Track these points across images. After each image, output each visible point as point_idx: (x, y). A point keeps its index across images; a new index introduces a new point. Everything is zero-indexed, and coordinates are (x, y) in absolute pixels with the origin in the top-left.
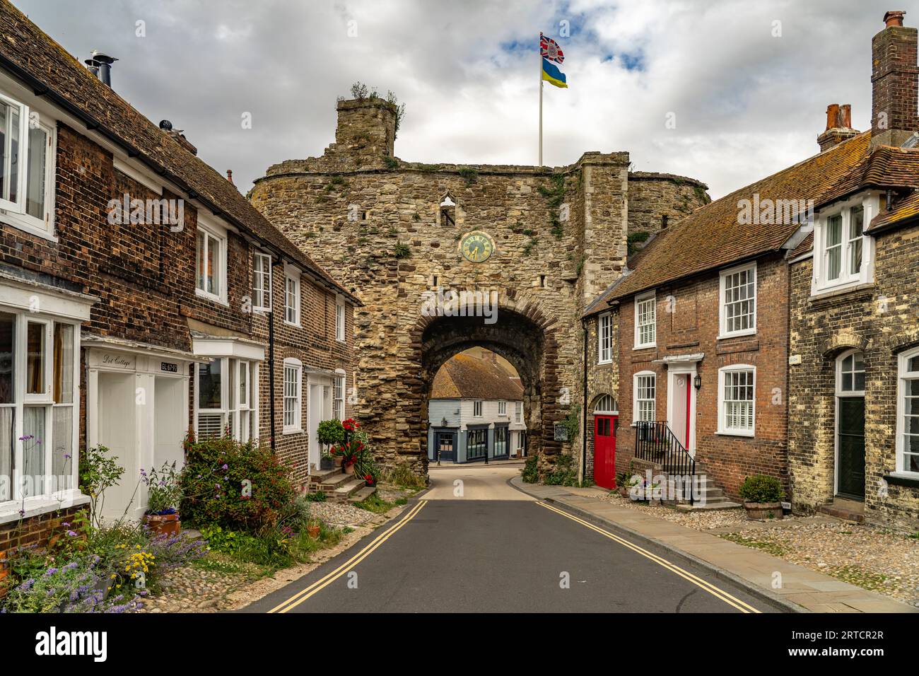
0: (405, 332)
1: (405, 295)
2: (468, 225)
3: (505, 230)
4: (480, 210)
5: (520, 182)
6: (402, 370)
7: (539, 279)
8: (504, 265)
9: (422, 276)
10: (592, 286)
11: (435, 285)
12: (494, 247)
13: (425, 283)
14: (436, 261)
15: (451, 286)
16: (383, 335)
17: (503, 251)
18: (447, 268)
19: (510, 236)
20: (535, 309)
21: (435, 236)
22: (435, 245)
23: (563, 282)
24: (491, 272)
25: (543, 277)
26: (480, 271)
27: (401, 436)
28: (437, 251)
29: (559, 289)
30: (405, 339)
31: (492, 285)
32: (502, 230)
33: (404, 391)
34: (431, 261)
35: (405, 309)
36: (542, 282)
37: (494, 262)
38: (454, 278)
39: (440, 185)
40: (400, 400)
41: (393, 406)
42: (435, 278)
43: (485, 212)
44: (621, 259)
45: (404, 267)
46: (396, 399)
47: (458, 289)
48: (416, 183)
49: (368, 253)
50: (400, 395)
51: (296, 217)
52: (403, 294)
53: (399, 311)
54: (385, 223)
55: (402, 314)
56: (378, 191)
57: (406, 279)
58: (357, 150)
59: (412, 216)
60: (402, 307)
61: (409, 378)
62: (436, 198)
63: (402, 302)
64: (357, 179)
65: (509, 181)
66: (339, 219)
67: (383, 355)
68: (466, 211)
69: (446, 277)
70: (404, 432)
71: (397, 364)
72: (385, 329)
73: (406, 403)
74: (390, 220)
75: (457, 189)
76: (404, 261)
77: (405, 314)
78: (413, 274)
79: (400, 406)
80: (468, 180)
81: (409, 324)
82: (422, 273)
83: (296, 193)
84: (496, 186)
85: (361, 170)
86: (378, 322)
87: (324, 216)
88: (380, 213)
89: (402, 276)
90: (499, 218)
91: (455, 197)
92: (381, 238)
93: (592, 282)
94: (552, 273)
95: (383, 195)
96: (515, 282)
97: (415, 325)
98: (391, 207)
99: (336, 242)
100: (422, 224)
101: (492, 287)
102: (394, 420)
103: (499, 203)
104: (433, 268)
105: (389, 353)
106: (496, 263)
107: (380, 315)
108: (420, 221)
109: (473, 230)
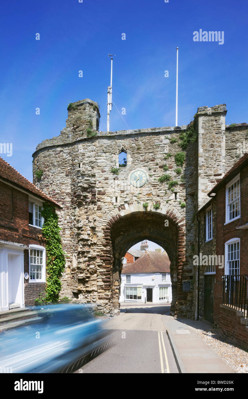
0: (101, 230)
1: (101, 209)
2: (133, 166)
3: (154, 166)
4: (140, 156)
5: (162, 137)
6: (99, 252)
7: (174, 195)
8: (154, 188)
9: (109, 197)
10: (203, 193)
11: (116, 201)
12: (148, 178)
13: (111, 201)
15: (126, 202)
16: (89, 232)
17: (153, 179)
18: (123, 192)
19: (157, 170)
20: (171, 213)
23: (188, 196)
24: (146, 192)
25: (176, 193)
26: (140, 192)
27: (100, 289)
30: (101, 235)
32: (152, 167)
33: (101, 264)
35: (100, 217)
36: (176, 196)
38: (126, 197)
40: (99, 269)
41: (95, 272)
42: (116, 198)
43: (143, 157)
45: (100, 193)
46: (97, 268)
47: (128, 204)
48: (105, 144)
49: (81, 186)
50: (99, 266)
51: (48, 171)
52: (99, 209)
53: (98, 218)
54: (90, 168)
55: (99, 220)
56: (86, 150)
57: (101, 200)
58: (76, 129)
59: (103, 163)
60: (99, 216)
61: (103, 256)
62: (116, 152)
63: (99, 213)
64: (76, 146)
65: (156, 137)
66: (68, 170)
67: (89, 244)
68: (132, 158)
69: (122, 197)
70: (102, 287)
71: (97, 249)
72: (90, 229)
73: (102, 270)
74: (92, 167)
75: (127, 145)
76: (99, 189)
77: (101, 220)
78: (104, 197)
79: (99, 272)
80: (133, 139)
81: (102, 225)
82: (109, 196)
83: (48, 158)
84: (149, 141)
85: (78, 140)
86: (87, 225)
87: (61, 169)
88: (88, 163)
89: (99, 198)
90: (150, 160)
91: (126, 149)
92: (87, 177)
93: (203, 191)
94: (181, 190)
95: (88, 153)
96: (160, 197)
97: (106, 226)
98: (93, 159)
99: (67, 183)
100: (109, 167)
101: (147, 201)
102: (96, 280)
103: (150, 151)
104: (115, 192)
105: (92, 242)
106: (149, 187)
107: (87, 221)
108: (107, 165)
109: (136, 168)
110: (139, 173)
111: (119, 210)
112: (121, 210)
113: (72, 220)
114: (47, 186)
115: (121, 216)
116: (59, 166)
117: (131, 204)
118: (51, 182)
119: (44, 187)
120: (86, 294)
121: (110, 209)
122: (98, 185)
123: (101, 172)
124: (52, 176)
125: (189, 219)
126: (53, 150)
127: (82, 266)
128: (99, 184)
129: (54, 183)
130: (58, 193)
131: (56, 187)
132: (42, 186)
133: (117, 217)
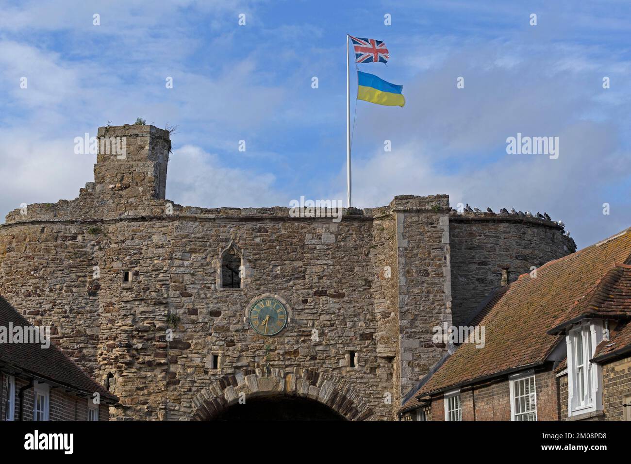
1: (177, 383)
2: (257, 287)
3: (303, 291)
4: (271, 266)
5: (320, 230)
7: (347, 356)
8: (303, 338)
9: (198, 355)
11: (215, 366)
12: (290, 315)
13: (201, 365)
14: (217, 335)
15: (237, 368)
17: (301, 319)
18: (232, 343)
19: (310, 300)
20: (344, 398)
21: (215, 301)
22: (216, 314)
23: (379, 360)
24: (287, 348)
25: (352, 354)
26: (272, 347)
28: (218, 320)
29: (373, 370)
31: (287, 366)
32: (300, 292)
34: (210, 335)
36: (352, 360)
37: (291, 334)
38: (240, 356)
39: (222, 236)
42: (215, 358)
43: (279, 268)
45: (176, 343)
47: (245, 372)
48: (192, 234)
52: (174, 381)
57: (178, 360)
62: (217, 252)
63: (172, 391)
65: (307, 228)
66: (95, 280)
69: (229, 356)
76: (176, 335)
78: (188, 353)
80: (256, 227)
82: (199, 352)
89: (173, 357)
90: (295, 276)
91: (242, 250)
94: (365, 347)
96: (317, 360)
98: (161, 265)
100: (200, 285)
101: (287, 369)
103: (296, 256)
104: (212, 344)
106: (291, 337)
108: (196, 282)
109: (264, 292)
110: (269, 303)
111: (223, 388)
112: (227, 387)
114: (37, 316)
115: (227, 401)
117: (250, 374)
118: (49, 306)
121: (200, 383)
122: (172, 325)
123: (181, 296)
128: (176, 324)
133: (217, 403)
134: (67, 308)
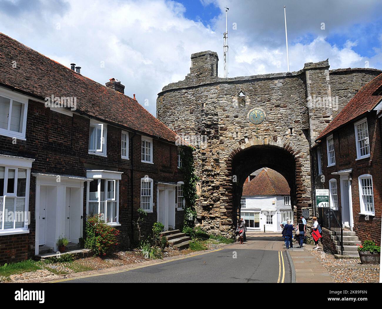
0: (223, 161)
1: (223, 143)
2: (252, 106)
4: (257, 97)
5: (276, 82)
6: (222, 181)
7: (289, 130)
8: (271, 124)
9: (230, 133)
11: (237, 136)
12: (265, 115)
13: (232, 136)
14: (237, 125)
15: (246, 137)
16: (212, 163)
17: (270, 117)
18: (243, 127)
19: (273, 109)
20: (288, 146)
21: (236, 112)
22: (236, 117)
23: (302, 131)
24: (264, 128)
25: (291, 129)
26: (259, 128)
27: (223, 216)
28: (237, 119)
29: (300, 135)
30: (223, 165)
31: (265, 135)
32: (269, 106)
33: (224, 192)
34: (234, 125)
35: (223, 150)
36: (291, 131)
37: (266, 123)
38: (246, 132)
39: (237, 87)
40: (222, 197)
41: (219, 200)
42: (237, 133)
43: (260, 98)
44: (329, 117)
45: (222, 129)
46: (219, 196)
47: (248, 138)
48: (226, 88)
49: (205, 123)
50: (222, 194)
51: (174, 109)
52: (222, 142)
53: (220, 151)
54: (212, 108)
55: (222, 153)
56: (209, 93)
57: (223, 135)
58: (199, 75)
59: (224, 104)
60: (221, 149)
61: (226, 185)
62: (235, 94)
63: (221, 146)
64: (199, 89)
65: (270, 82)
66: (192, 108)
67: (213, 174)
68: (250, 99)
69: (242, 132)
70: (224, 213)
71: (220, 178)
72: (213, 161)
73: (225, 198)
74: (214, 107)
75: (245, 88)
76: (221, 126)
77: (223, 153)
78: (226, 132)
79: (222, 200)
80: (250, 83)
81: (225, 157)
82: (230, 131)
83: (174, 98)
84: (264, 85)
85: (201, 84)
86: (210, 157)
87: (186, 107)
88: (210, 104)
89: (221, 134)
90: (266, 100)
91: (245, 92)
92: (211, 116)
93: (314, 130)
94: (296, 126)
95: (211, 95)
96: (277, 132)
97: (228, 158)
98: (215, 100)
99: (191, 119)
100: (230, 107)
101: (265, 136)
102: (219, 207)
103: (266, 93)
104: (235, 128)
105: (216, 173)
106: (266, 124)
107: (211, 153)
108: (228, 105)
109: (254, 107)
110: (257, 111)
111: (240, 144)
112: (242, 144)
113: (196, 152)
114: (173, 122)
115: (242, 149)
116: (184, 104)
117: (250, 139)
118: (177, 119)
119: (170, 123)
120: (210, 220)
121: (232, 143)
122: (220, 122)
123: (223, 111)
124: (177, 113)
125: (305, 152)
126: (178, 92)
127: (206, 194)
128: (222, 122)
129: (179, 120)
130: (183, 128)
131: (182, 123)
132: (168, 121)
133: (238, 150)
134: (183, 119)
